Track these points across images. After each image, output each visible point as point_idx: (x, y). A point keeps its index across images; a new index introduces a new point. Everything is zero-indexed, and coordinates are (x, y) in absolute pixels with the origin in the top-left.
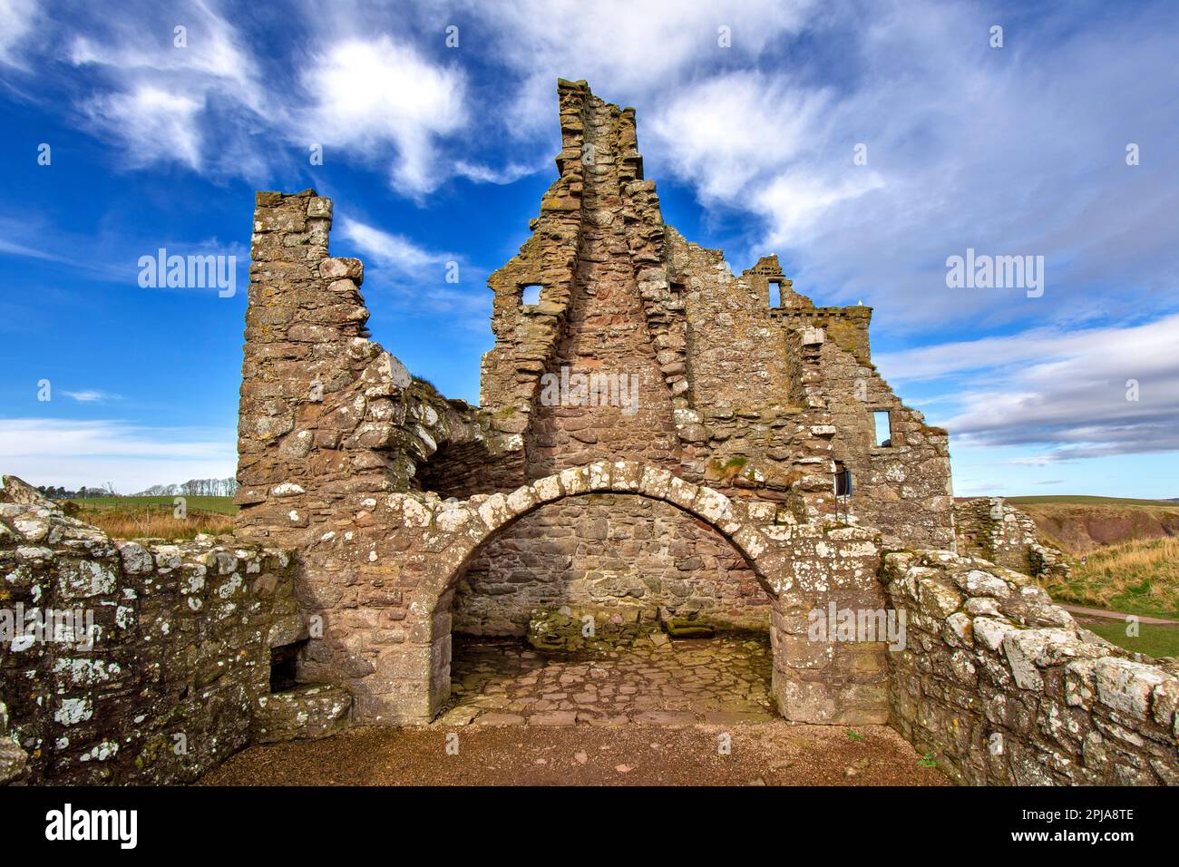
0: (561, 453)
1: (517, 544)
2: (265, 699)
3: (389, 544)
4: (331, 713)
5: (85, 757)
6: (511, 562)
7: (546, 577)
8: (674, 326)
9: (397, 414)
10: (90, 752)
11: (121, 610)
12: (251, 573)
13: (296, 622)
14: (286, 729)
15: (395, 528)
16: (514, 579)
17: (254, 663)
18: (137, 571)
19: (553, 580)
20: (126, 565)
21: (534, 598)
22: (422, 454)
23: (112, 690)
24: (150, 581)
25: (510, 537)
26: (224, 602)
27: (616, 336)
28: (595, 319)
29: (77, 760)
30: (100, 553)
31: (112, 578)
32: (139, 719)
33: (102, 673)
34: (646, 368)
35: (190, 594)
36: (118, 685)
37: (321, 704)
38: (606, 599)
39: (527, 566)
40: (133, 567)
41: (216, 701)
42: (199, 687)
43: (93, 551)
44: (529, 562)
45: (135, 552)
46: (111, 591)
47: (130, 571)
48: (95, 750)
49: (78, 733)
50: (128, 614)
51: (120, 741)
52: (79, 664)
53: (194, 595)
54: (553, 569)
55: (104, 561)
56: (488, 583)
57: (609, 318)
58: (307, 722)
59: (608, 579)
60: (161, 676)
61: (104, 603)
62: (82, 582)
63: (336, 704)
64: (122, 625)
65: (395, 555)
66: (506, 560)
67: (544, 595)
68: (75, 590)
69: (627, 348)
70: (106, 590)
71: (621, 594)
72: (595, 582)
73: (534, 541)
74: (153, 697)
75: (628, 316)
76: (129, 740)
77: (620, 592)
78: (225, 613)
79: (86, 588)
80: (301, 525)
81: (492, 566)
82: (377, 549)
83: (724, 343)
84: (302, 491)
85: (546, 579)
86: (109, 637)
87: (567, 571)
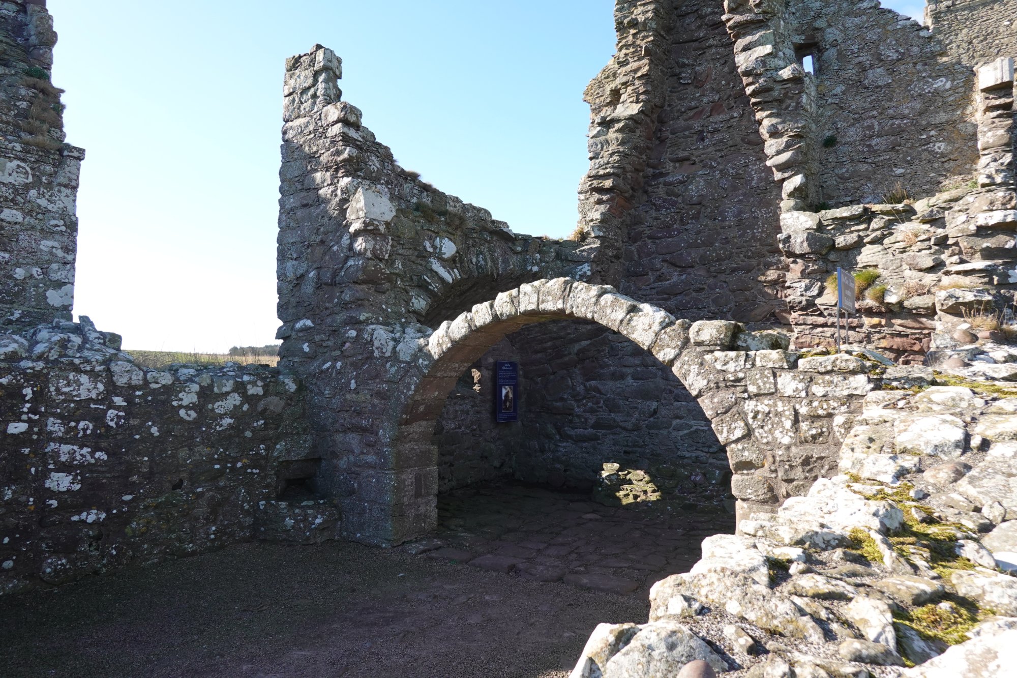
0: (655, 282)
1: (601, 387)
2: (263, 502)
3: (364, 373)
4: (314, 524)
5: (75, 518)
6: (595, 406)
7: (629, 425)
8: (788, 102)
9: (378, 247)
10: (79, 515)
11: (111, 413)
12: (253, 395)
13: (305, 441)
14: (277, 530)
15: (367, 358)
16: (597, 426)
17: (258, 471)
18: (126, 383)
19: (637, 428)
20: (114, 378)
21: (617, 448)
22: (435, 287)
23: (99, 472)
24: (140, 393)
25: (595, 380)
26: (222, 416)
27: (716, 131)
28: (691, 113)
29: (69, 519)
30: (88, 368)
31: (101, 387)
32: (128, 498)
33: (89, 458)
34: (755, 164)
35: (181, 407)
36: (104, 469)
37: (306, 514)
38: (694, 455)
39: (610, 411)
40: (121, 381)
41: (213, 497)
42: (194, 482)
43: (82, 366)
44: (613, 407)
45: (123, 369)
46: (100, 397)
47: (119, 384)
48: (85, 514)
49: (66, 499)
50: (119, 417)
51: (108, 511)
52: (65, 448)
53: (187, 408)
54: (636, 415)
55: (93, 375)
56: (573, 428)
57: (708, 109)
58: (293, 527)
59: (697, 430)
60: (151, 467)
61: (92, 406)
62: (72, 388)
63: (319, 516)
64: (112, 424)
65: (368, 384)
66: (590, 405)
67: (627, 446)
68: (64, 394)
69: (731, 143)
70: (94, 396)
71: (711, 450)
72: (681, 433)
73: (618, 384)
74: (141, 483)
75: (732, 103)
76: (115, 511)
77: (710, 447)
78: (221, 425)
79: (74, 393)
80: (310, 355)
81: (577, 410)
82: (356, 378)
83: (875, 113)
84: (312, 325)
85: (629, 428)
86: (99, 432)
87: (652, 419)
